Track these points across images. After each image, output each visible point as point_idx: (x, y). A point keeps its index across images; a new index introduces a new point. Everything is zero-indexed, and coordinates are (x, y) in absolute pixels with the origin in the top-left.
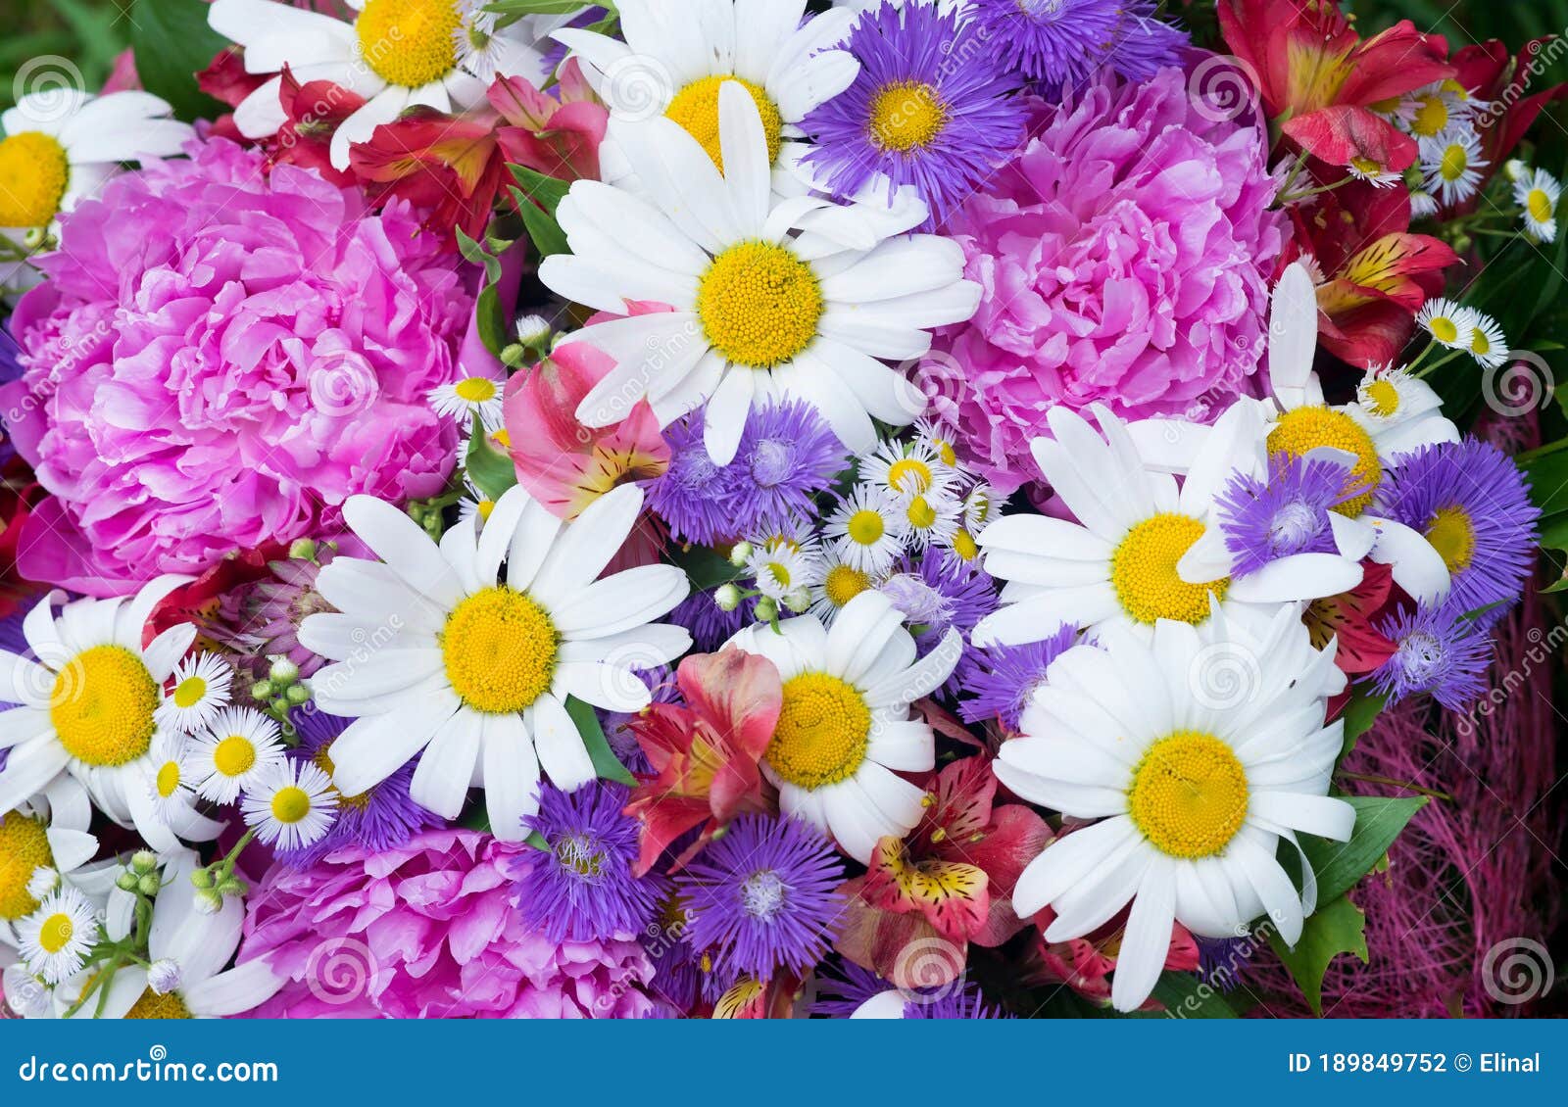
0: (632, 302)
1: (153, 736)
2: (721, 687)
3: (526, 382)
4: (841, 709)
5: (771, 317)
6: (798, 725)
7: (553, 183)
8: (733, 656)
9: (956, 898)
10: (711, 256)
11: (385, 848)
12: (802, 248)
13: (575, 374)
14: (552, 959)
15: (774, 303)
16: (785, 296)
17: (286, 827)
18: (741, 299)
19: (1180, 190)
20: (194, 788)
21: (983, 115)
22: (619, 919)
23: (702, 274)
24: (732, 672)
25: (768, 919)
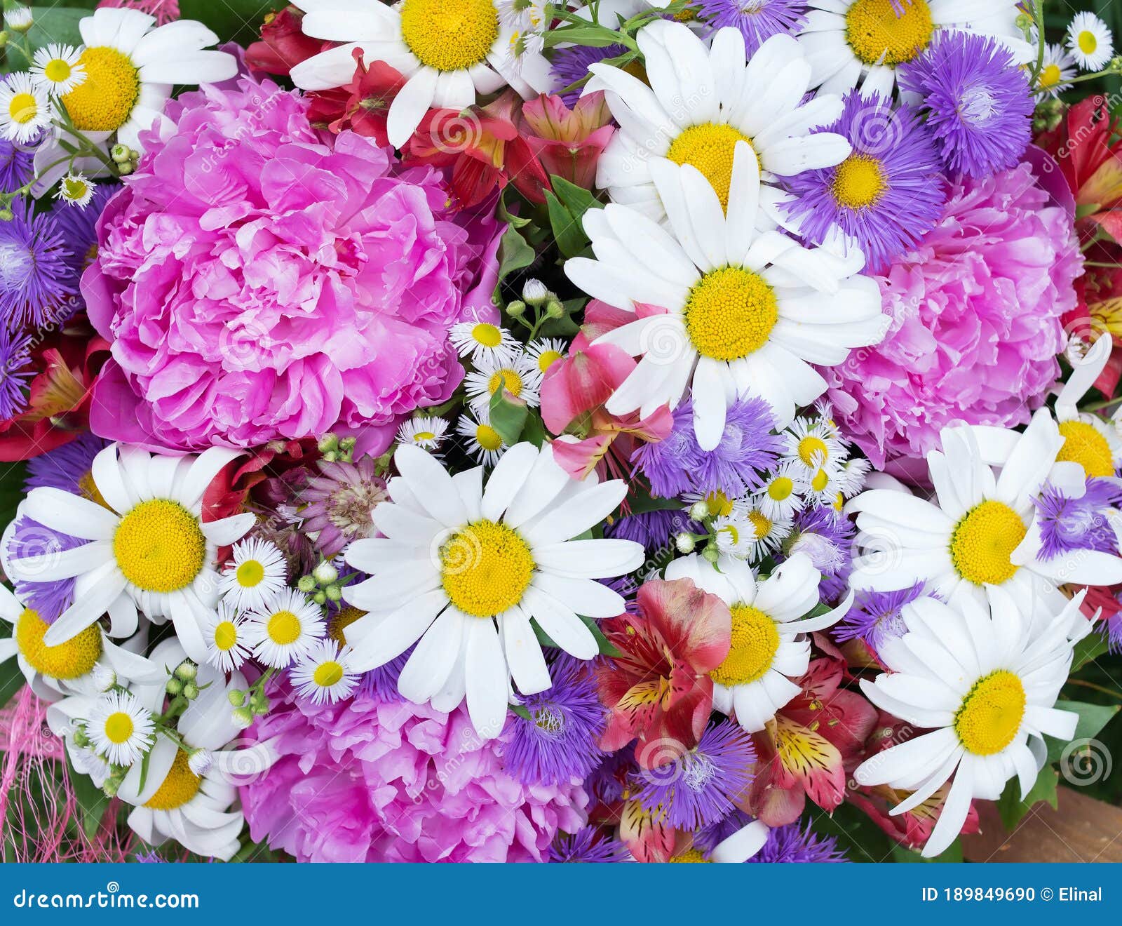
0: (639, 304)
1: (198, 575)
2: (683, 617)
3: (561, 369)
4: (764, 637)
5: (744, 328)
6: (732, 647)
7: (581, 192)
8: (693, 593)
9: (818, 768)
10: (701, 273)
11: (390, 699)
12: (771, 277)
13: (601, 367)
14: (521, 794)
15: (748, 318)
16: (755, 313)
17: (321, 689)
18: (724, 314)
19: (1022, 257)
20: (251, 650)
21: (917, 190)
22: (575, 768)
23: (692, 287)
24: (694, 607)
25: (699, 790)
